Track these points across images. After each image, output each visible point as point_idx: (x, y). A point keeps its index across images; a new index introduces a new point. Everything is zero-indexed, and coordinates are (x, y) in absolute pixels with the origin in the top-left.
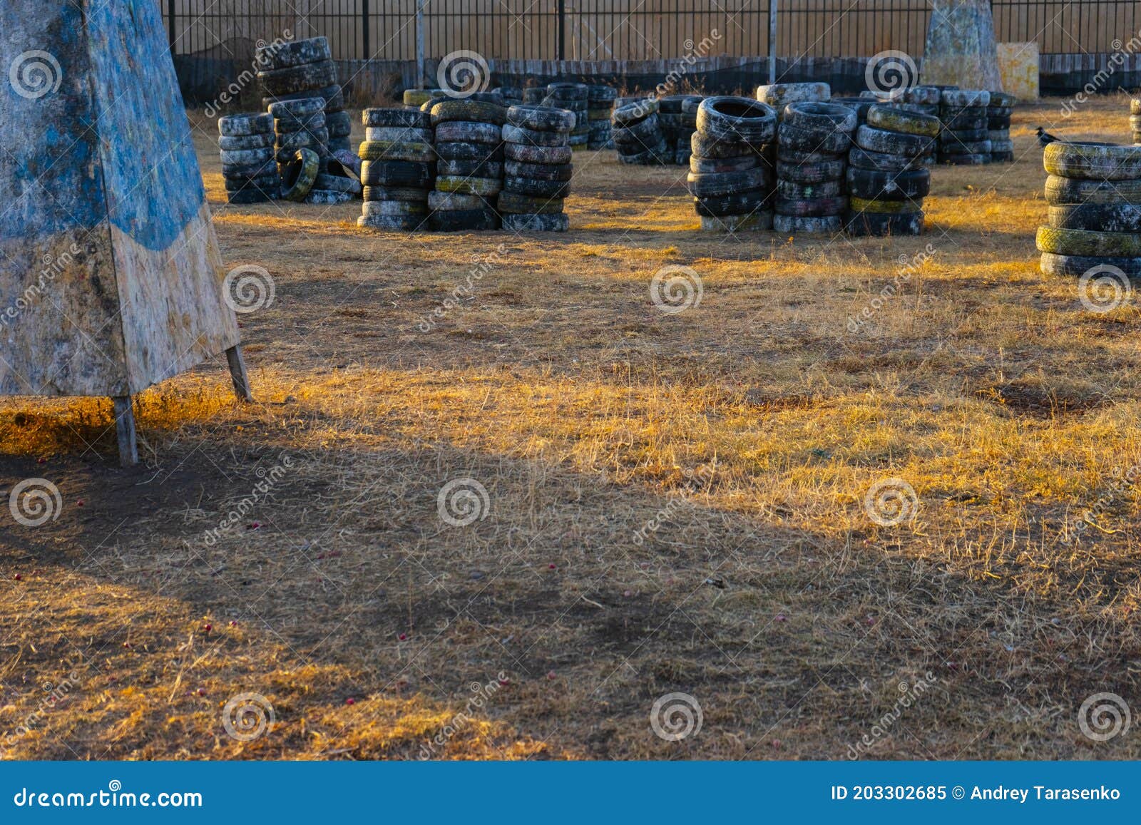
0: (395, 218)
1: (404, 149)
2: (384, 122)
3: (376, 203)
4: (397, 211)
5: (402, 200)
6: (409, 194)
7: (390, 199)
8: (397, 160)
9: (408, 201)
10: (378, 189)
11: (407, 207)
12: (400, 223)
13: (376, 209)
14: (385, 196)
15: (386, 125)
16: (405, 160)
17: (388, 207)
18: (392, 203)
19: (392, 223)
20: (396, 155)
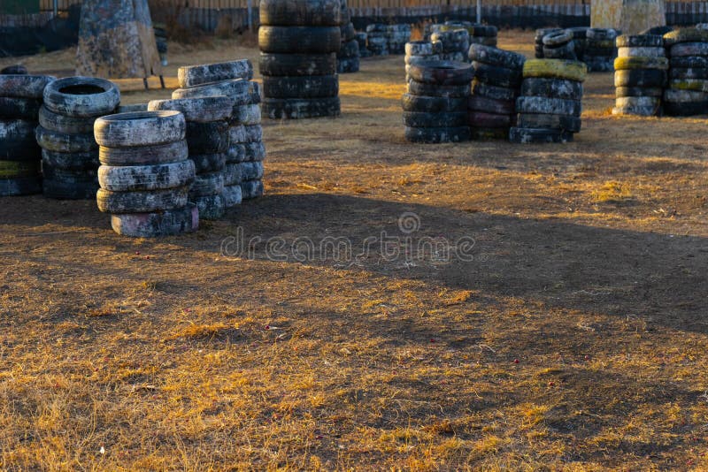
0: (649, 108)
1: (656, 62)
2: (640, 44)
3: (634, 98)
4: (650, 104)
5: (652, 96)
6: (656, 92)
7: (644, 95)
8: (651, 69)
9: (656, 96)
10: (635, 88)
11: (655, 101)
12: (651, 111)
13: (634, 103)
14: (640, 93)
15: (642, 46)
16: (656, 69)
17: (643, 101)
18: (646, 98)
19: (647, 111)
20: (651, 66)
